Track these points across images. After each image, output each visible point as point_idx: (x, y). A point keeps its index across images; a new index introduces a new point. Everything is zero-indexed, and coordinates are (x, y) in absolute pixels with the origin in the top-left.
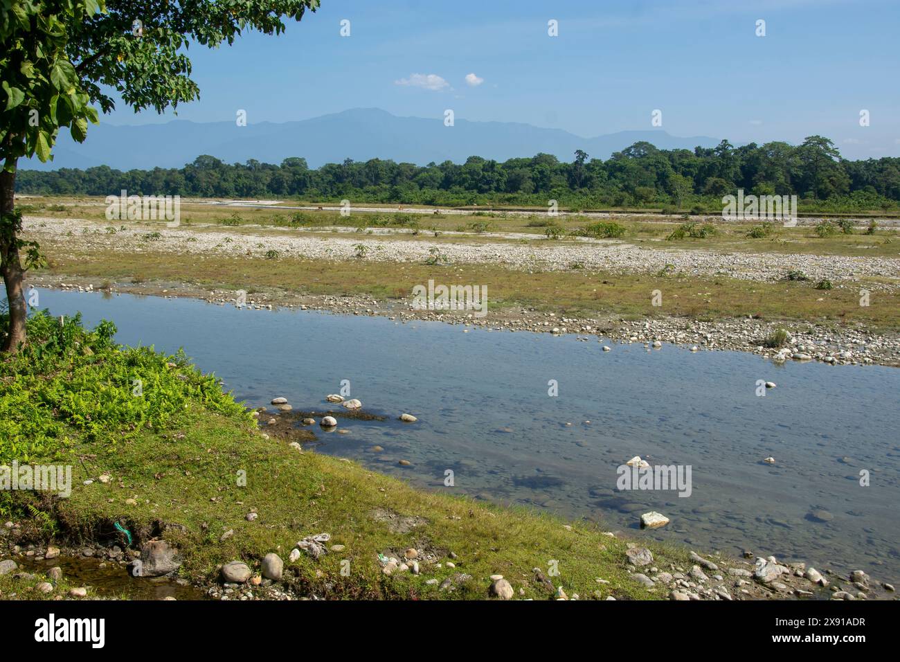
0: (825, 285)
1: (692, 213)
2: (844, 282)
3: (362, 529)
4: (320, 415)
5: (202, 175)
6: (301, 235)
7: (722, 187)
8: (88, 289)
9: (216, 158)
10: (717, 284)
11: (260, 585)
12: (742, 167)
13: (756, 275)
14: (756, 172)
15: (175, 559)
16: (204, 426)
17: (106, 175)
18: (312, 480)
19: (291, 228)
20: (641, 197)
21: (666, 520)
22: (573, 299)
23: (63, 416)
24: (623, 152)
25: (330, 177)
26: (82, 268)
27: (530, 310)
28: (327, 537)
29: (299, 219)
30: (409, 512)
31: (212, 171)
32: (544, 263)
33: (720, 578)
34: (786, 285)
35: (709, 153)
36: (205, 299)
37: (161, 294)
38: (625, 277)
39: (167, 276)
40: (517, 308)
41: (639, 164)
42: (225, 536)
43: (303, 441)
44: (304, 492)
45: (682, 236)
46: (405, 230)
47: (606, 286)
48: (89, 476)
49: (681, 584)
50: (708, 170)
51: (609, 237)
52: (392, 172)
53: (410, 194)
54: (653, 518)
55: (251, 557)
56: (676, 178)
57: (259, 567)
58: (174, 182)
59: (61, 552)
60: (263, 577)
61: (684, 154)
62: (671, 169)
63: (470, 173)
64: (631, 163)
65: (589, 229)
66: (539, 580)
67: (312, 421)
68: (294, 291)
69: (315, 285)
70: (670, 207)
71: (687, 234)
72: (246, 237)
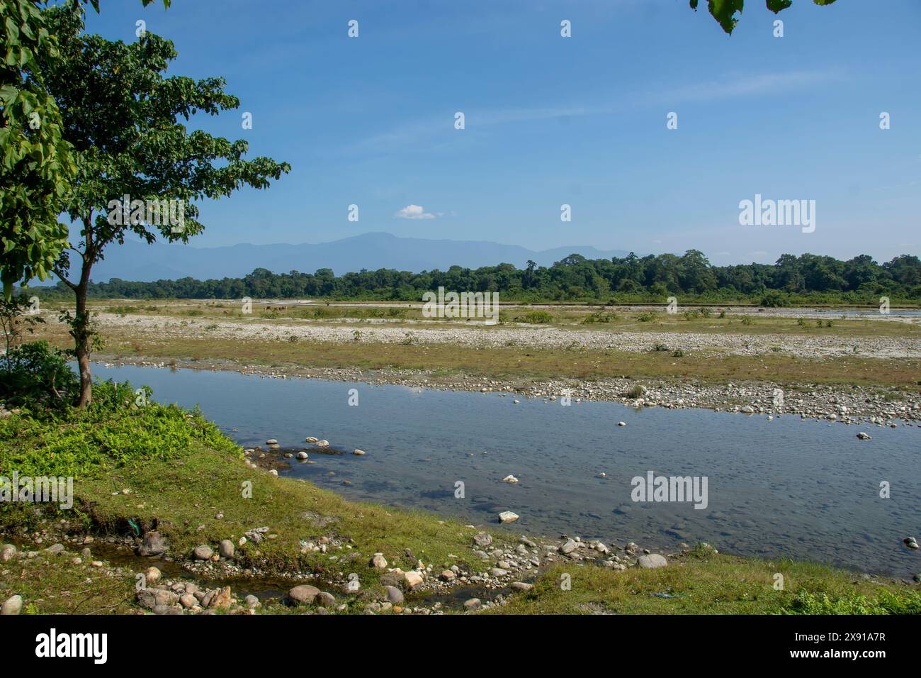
0: (679, 354)
1: (608, 305)
2: (692, 352)
3: (293, 524)
4: (297, 451)
5: (257, 283)
6: (319, 325)
7: (631, 286)
8: (160, 365)
9: (268, 269)
10: (606, 354)
11: (218, 561)
12: (645, 272)
13: (633, 347)
14: (655, 275)
15: (165, 544)
16: (200, 456)
17: (190, 284)
18: (265, 492)
19: (314, 320)
20: (573, 294)
21: (517, 516)
22: (502, 367)
23: (105, 450)
24: (562, 261)
25: (350, 282)
26: (159, 350)
27: (470, 376)
28: (266, 529)
29: (320, 313)
30: (329, 513)
31: (265, 280)
32: (487, 341)
33: (536, 552)
34: (653, 355)
35: (622, 261)
36: (240, 372)
37: (210, 368)
38: (544, 350)
39: (217, 355)
40: (461, 374)
41: (573, 270)
42: (199, 529)
43: (280, 470)
44: (257, 500)
45: (592, 321)
46: (394, 320)
47: (528, 358)
48: (117, 490)
49: (507, 557)
50: (621, 274)
51: (542, 322)
52: (395, 278)
53: (407, 294)
54: (507, 516)
55: (213, 543)
56: (598, 280)
57: (218, 549)
58: (237, 288)
59: (94, 540)
60: (221, 556)
61: (604, 262)
62: (596, 273)
63: (451, 278)
64: (567, 269)
65: (528, 317)
66: (408, 556)
67: (291, 455)
68: (304, 365)
69: (319, 360)
70: (593, 300)
71: (596, 319)
72: (279, 327)
